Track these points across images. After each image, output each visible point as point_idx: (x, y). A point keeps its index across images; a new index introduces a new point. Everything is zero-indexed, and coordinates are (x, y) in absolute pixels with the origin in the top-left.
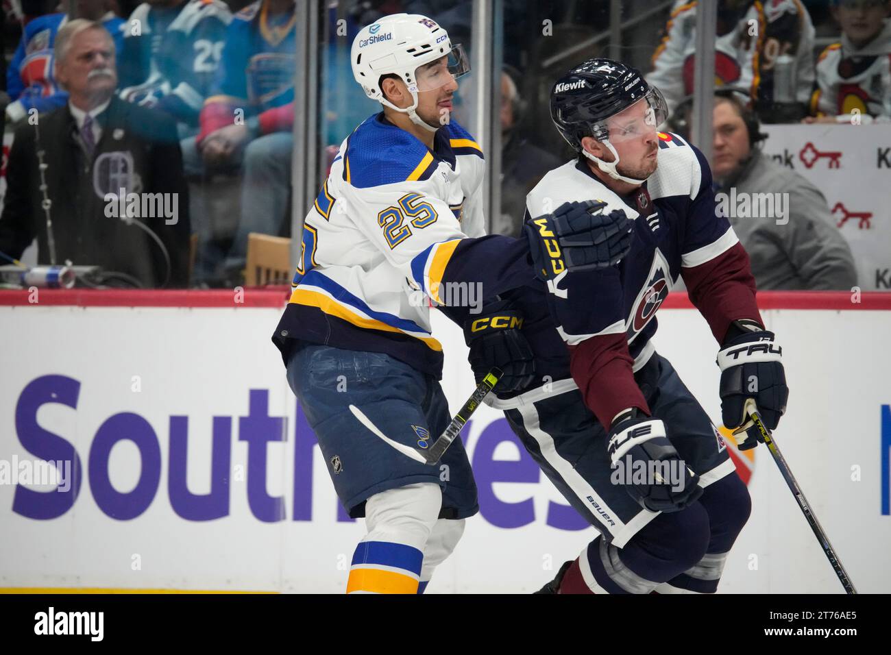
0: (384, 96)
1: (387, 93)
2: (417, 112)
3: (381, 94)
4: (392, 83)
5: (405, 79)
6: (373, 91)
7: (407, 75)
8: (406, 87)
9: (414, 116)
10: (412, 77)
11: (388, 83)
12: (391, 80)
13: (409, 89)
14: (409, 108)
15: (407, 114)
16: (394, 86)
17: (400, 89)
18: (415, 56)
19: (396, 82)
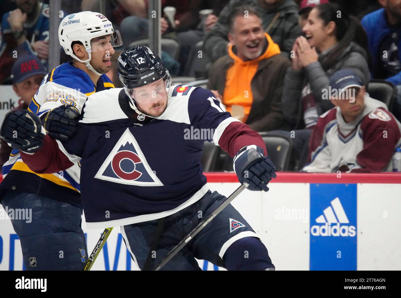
0: (74, 53)
1: (76, 52)
2: (91, 63)
3: (72, 52)
4: (79, 47)
5: (85, 44)
6: (68, 50)
7: (86, 42)
8: (85, 49)
9: (89, 65)
10: (89, 43)
11: (76, 47)
12: (78, 45)
13: (86, 50)
14: (86, 60)
15: (85, 64)
16: (80, 49)
17: (82, 50)
18: (91, 32)
19: (80, 46)
